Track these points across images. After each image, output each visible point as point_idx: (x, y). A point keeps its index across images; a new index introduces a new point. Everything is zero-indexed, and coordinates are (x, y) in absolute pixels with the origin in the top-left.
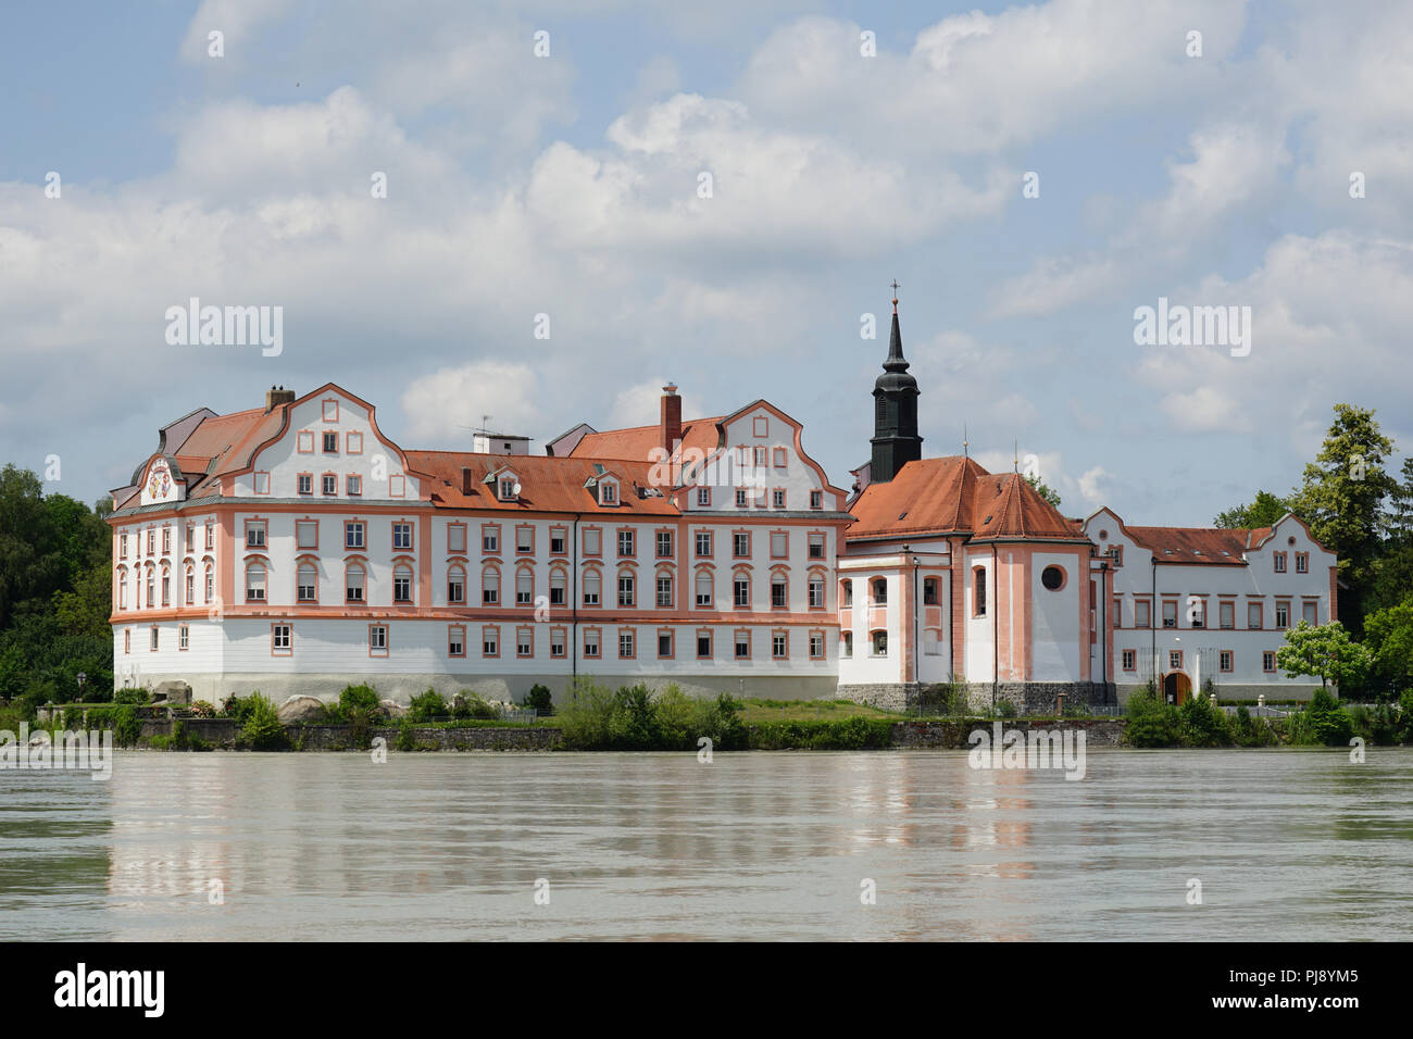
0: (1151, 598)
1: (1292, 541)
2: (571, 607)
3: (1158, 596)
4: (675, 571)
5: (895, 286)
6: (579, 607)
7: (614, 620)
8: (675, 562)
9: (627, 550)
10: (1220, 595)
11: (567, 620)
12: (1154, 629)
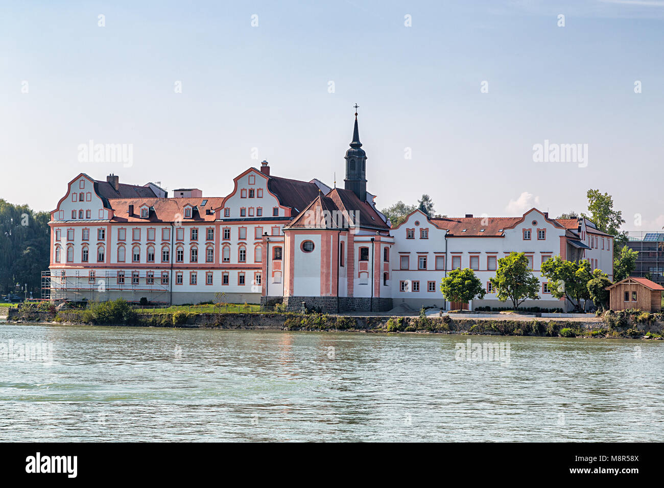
0: (445, 255)
1: (535, 223)
2: (170, 263)
3: (449, 254)
4: (214, 246)
5: (356, 107)
6: (174, 262)
7: (187, 268)
8: (214, 242)
9: (194, 238)
10: (487, 253)
11: (168, 268)
12: (446, 271)
